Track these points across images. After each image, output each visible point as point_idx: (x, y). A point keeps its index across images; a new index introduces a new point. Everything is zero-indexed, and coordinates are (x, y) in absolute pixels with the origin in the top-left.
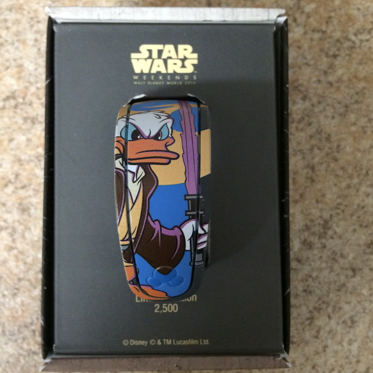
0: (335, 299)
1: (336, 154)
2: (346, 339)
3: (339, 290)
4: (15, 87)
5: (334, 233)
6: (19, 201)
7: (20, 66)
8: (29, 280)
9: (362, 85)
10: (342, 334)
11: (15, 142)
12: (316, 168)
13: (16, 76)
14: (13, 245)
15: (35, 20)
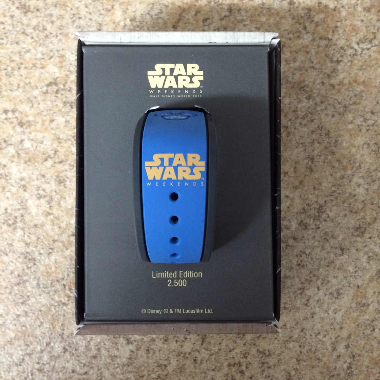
0: (324, 273)
1: (333, 148)
2: (332, 308)
3: (328, 266)
4: (57, 75)
5: (327, 216)
6: (56, 174)
7: (62, 56)
8: (62, 242)
9: (360, 88)
10: (329, 304)
11: (55, 123)
12: (315, 159)
13: (59, 65)
14: (50, 212)
15: (77, 16)
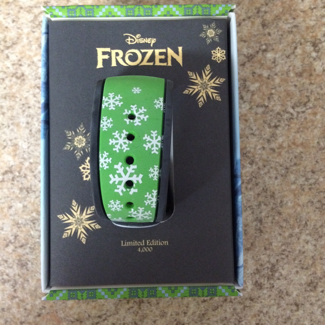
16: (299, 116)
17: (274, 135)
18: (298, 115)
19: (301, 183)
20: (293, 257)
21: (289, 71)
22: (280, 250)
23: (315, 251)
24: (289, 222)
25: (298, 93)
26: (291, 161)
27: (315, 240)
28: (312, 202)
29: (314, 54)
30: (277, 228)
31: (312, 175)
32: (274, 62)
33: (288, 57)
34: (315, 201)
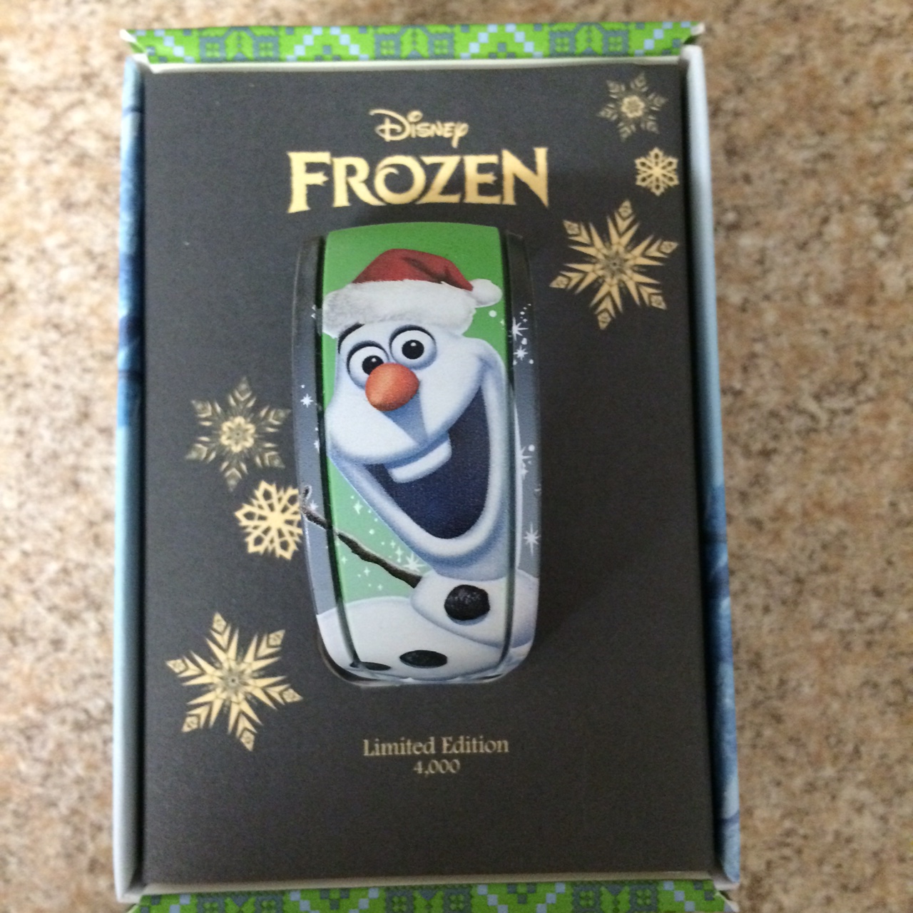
16: (837, 421)
17: (758, 480)
18: (831, 420)
19: (842, 625)
20: (816, 854)
21: (806, 288)
22: (778, 831)
23: (884, 835)
24: (804, 746)
25: (831, 354)
26: (810, 557)
27: (883, 800)
28: (876, 686)
29: (880, 240)
30: (769, 763)
31: (874, 604)
32: (761, 262)
33: (803, 246)
34: (885, 680)
